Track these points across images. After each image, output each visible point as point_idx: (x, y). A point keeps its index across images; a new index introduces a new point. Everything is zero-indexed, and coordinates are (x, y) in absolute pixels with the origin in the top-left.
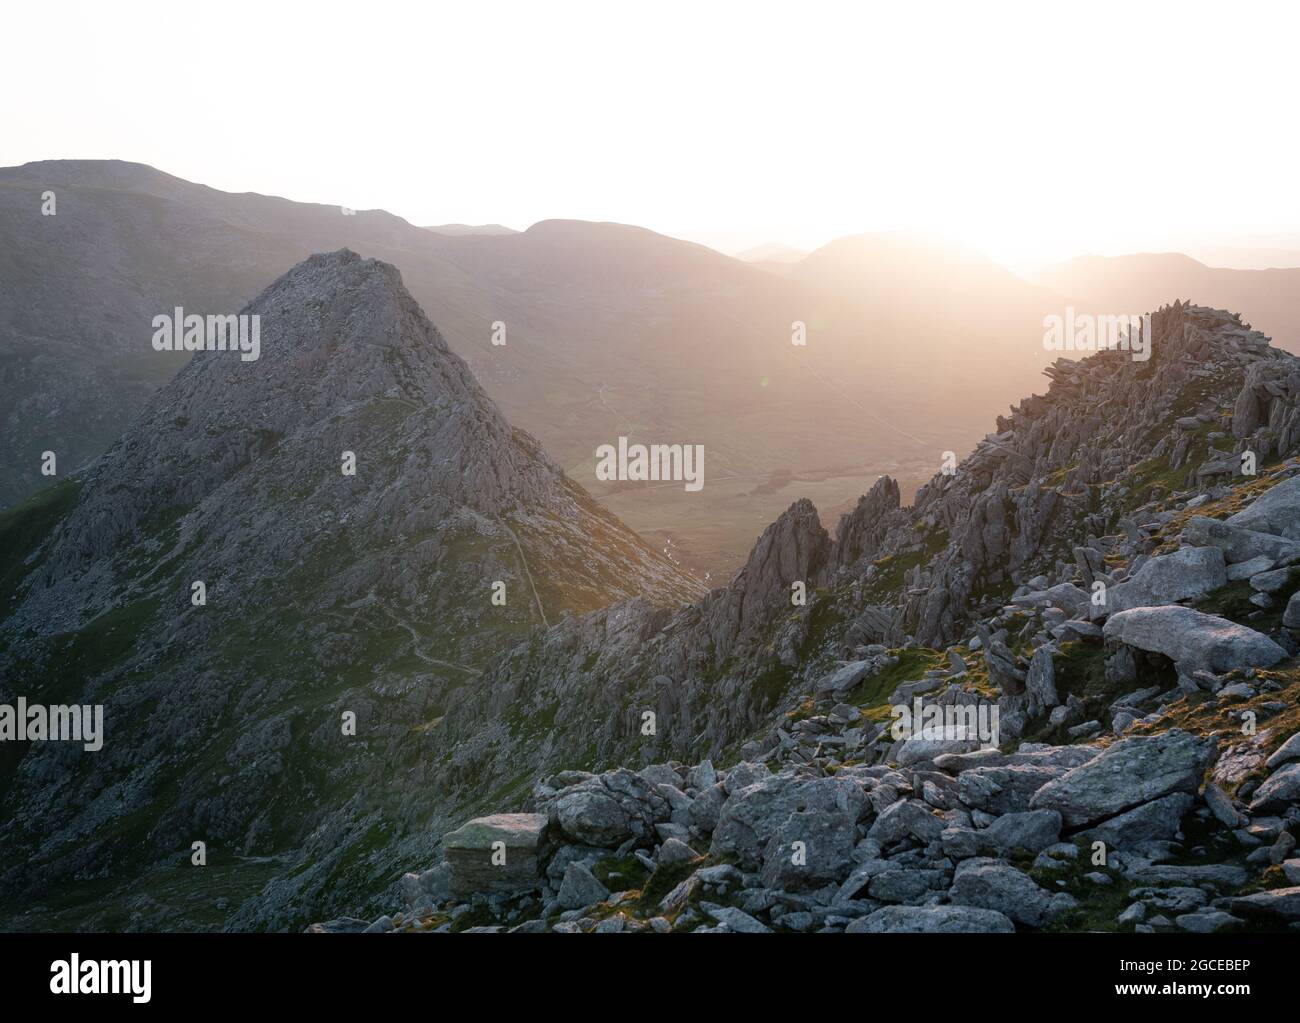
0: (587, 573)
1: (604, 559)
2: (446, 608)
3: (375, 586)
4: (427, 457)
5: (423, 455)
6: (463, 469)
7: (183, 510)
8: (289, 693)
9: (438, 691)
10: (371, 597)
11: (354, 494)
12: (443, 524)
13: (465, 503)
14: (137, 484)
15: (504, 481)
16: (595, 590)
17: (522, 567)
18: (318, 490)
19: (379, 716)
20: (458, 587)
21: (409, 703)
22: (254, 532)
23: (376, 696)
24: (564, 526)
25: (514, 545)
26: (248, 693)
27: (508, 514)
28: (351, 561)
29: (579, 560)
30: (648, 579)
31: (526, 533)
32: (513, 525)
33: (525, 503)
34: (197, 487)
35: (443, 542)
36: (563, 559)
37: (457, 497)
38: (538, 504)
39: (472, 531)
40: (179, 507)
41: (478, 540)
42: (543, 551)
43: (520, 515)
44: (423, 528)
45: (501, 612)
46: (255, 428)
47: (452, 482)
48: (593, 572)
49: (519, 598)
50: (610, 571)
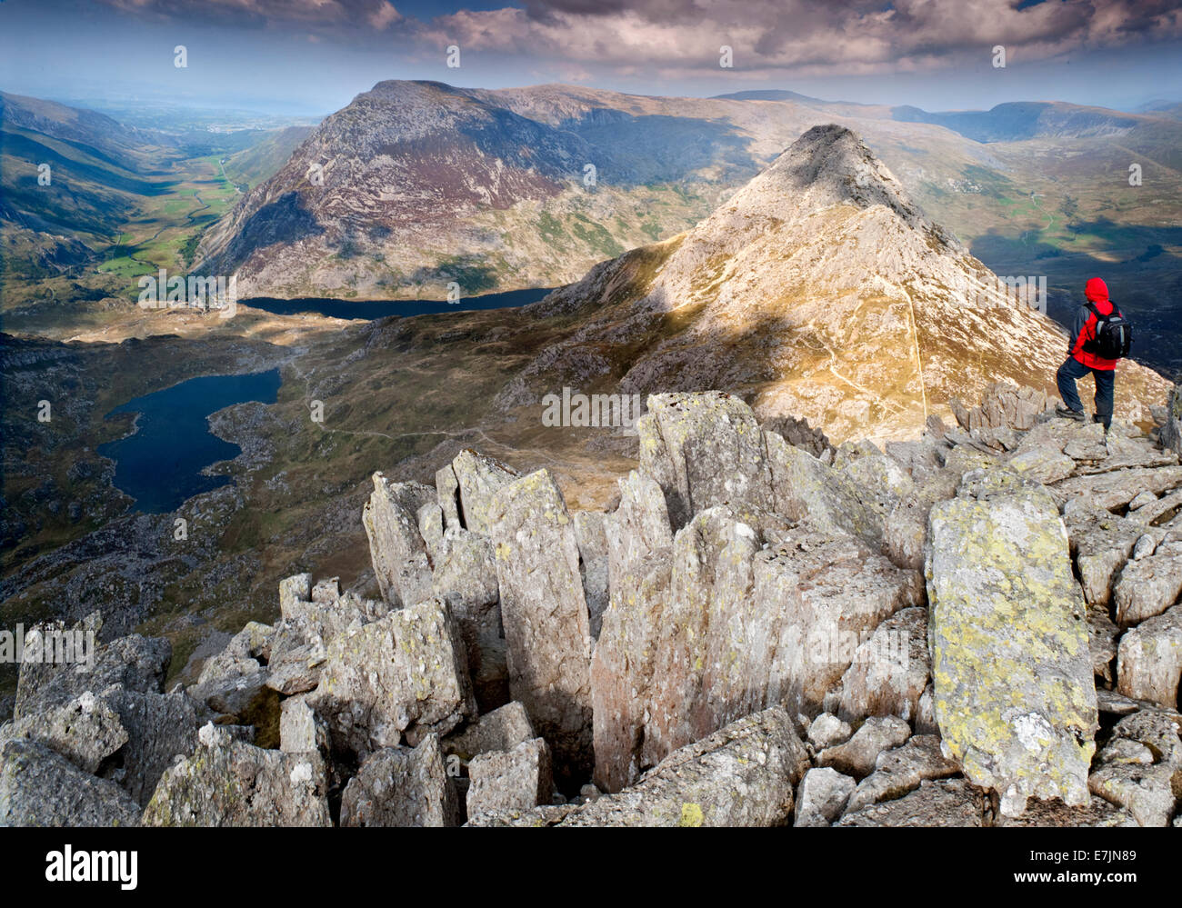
0: (961, 329)
1: (978, 319)
2: (856, 342)
3: (814, 320)
4: (856, 242)
5: (854, 241)
6: (878, 252)
7: (728, 257)
9: (835, 399)
10: (811, 326)
11: (812, 260)
12: (862, 286)
13: (878, 273)
14: (707, 240)
16: (965, 341)
17: (911, 322)
18: (794, 255)
19: (796, 408)
20: (865, 329)
21: (815, 404)
22: (756, 276)
24: (950, 294)
25: (907, 306)
26: (728, 373)
27: (908, 284)
28: (804, 301)
29: (956, 319)
30: (1013, 336)
31: (919, 297)
32: (911, 291)
33: (922, 276)
34: (736, 245)
35: (860, 298)
36: (945, 317)
37: (873, 269)
38: (933, 278)
39: (881, 293)
40: (726, 255)
41: (884, 299)
42: (930, 311)
43: (917, 284)
44: (850, 288)
45: (890, 351)
46: (769, 216)
47: (870, 260)
48: (967, 328)
49: (904, 342)
50: (981, 328)
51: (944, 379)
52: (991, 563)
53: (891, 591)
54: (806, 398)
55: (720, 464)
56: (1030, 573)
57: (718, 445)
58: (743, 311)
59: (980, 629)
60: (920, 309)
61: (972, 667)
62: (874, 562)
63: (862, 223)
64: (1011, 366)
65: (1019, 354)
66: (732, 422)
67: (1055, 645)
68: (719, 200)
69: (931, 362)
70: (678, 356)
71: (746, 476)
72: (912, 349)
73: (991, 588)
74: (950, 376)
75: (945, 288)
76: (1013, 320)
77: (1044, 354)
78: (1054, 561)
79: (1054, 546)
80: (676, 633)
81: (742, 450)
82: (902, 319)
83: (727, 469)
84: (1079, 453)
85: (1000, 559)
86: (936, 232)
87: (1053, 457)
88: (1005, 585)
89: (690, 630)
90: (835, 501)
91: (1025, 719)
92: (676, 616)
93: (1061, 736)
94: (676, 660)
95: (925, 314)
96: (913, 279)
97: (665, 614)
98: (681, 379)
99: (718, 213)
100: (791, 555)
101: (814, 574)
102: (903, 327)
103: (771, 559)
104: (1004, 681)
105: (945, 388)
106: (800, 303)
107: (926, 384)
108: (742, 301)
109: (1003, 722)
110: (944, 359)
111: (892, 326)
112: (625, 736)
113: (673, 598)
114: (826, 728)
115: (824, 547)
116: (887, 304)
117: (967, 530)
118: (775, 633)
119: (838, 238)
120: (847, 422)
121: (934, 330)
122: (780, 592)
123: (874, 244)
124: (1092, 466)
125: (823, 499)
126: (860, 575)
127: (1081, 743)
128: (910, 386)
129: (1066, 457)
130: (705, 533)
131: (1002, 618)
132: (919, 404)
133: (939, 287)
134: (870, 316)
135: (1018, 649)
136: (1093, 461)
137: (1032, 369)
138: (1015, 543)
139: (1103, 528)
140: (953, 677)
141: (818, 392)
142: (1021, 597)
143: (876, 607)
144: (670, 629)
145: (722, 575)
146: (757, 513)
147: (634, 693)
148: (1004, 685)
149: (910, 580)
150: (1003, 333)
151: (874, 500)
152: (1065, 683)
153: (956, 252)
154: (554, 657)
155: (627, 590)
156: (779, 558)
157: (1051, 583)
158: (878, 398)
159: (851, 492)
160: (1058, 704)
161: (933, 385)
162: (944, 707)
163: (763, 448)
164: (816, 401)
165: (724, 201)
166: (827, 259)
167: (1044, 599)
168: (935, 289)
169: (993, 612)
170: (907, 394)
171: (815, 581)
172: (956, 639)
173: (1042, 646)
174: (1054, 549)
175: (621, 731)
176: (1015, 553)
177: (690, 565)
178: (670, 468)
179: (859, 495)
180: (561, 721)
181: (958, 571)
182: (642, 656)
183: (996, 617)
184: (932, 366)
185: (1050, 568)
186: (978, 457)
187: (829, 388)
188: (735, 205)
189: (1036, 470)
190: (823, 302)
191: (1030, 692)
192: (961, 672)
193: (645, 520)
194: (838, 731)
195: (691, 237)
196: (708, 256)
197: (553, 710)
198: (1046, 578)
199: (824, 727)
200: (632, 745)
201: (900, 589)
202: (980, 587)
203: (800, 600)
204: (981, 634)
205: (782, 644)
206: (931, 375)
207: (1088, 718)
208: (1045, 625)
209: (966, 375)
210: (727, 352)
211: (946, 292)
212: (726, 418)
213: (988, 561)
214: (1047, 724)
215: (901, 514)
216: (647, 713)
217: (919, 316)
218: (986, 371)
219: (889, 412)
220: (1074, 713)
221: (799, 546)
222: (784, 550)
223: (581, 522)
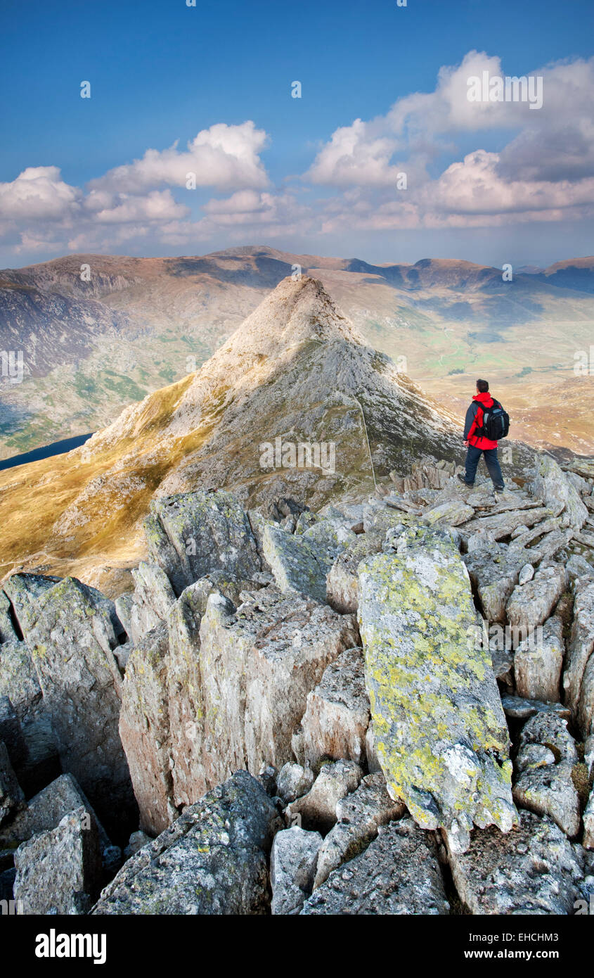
0: (398, 424)
1: (409, 418)
3: (294, 427)
4: (321, 368)
5: (319, 367)
8: (251, 474)
9: (313, 481)
10: (292, 432)
11: (290, 384)
12: (327, 400)
13: (338, 389)
14: (211, 377)
15: (357, 379)
16: (400, 433)
17: (362, 422)
18: (277, 381)
19: (285, 490)
20: (331, 429)
21: (299, 485)
22: (250, 400)
23: (285, 480)
24: (389, 401)
25: (359, 411)
27: (360, 395)
28: (285, 415)
29: (394, 418)
30: (433, 428)
31: (367, 405)
32: (361, 400)
33: (369, 389)
34: (233, 378)
35: (325, 408)
36: (386, 417)
37: (334, 387)
38: (377, 390)
39: (340, 403)
40: (226, 387)
41: (343, 407)
42: (375, 414)
43: (366, 395)
44: (318, 401)
45: (348, 443)
46: (256, 353)
47: (332, 380)
48: (401, 424)
49: (358, 437)
50: (411, 423)
51: (387, 459)
52: (409, 606)
53: (333, 636)
54: (292, 482)
55: (215, 543)
56: (441, 610)
57: (211, 528)
58: (241, 427)
59: (404, 669)
60: (368, 413)
61: (402, 706)
62: (320, 612)
63: (325, 353)
64: (432, 447)
65: (437, 439)
66: (221, 510)
67: (467, 674)
68: (218, 344)
69: (378, 448)
70: (196, 466)
71: (236, 548)
72: (364, 441)
73: (411, 628)
74: (390, 457)
75: (385, 397)
76: (432, 417)
77: (454, 439)
78: (460, 598)
79: (458, 586)
80: (180, 689)
81: (231, 529)
82: (356, 420)
83: (220, 545)
84: (477, 503)
85: (416, 602)
86: (378, 357)
87: (459, 507)
88: (422, 624)
89: (190, 686)
90: (292, 562)
91: (451, 752)
92: (178, 675)
93: (484, 761)
94: (184, 712)
95: (372, 416)
96: (363, 392)
97: (169, 676)
98: (200, 483)
99: (217, 354)
100: (249, 618)
101: (269, 631)
102: (357, 426)
103: (232, 624)
104: (429, 716)
105: (387, 465)
106: (282, 416)
107: (374, 463)
108: (240, 419)
109: (434, 757)
110: (386, 446)
111: (350, 426)
112: (158, 783)
113: (173, 662)
114: (292, 777)
115: (278, 605)
116: (345, 411)
117: (388, 580)
118: (243, 688)
119: (308, 365)
120: (321, 495)
121: (378, 426)
122: (242, 652)
123: (334, 368)
124: (486, 511)
125: (283, 562)
126: (307, 626)
127: (500, 763)
128: (364, 466)
129: (468, 507)
130: (192, 604)
131: (422, 656)
132: (370, 478)
133: (381, 397)
134: (334, 420)
135: (437, 682)
136: (486, 507)
137: (446, 448)
138: (427, 587)
139: (495, 562)
140: (387, 718)
141: (300, 477)
142: (435, 634)
143: (323, 652)
144: (175, 687)
145: (205, 638)
146: (234, 580)
147: (157, 745)
148: (429, 720)
149: (349, 624)
150: (426, 426)
151: (325, 555)
152: (478, 708)
153: (392, 371)
154: (98, 724)
155: (137, 662)
156: (239, 622)
157: (458, 618)
158: (343, 477)
159: (307, 552)
160: (476, 729)
161: (379, 464)
162: (383, 749)
163: (248, 525)
164: (300, 483)
165: (222, 344)
166: (300, 382)
167: (453, 632)
168: (378, 398)
169: (415, 651)
170: (362, 471)
171: (270, 638)
172: (386, 681)
173: (456, 676)
174: (459, 588)
175: (154, 779)
176: (428, 595)
177: (181, 633)
178: (173, 553)
179: (314, 553)
180: (113, 774)
181: (382, 618)
182: (158, 714)
183: (416, 655)
184: (378, 451)
185: (457, 604)
186: (399, 515)
187: (307, 473)
188: (230, 346)
189: (448, 517)
190: (299, 413)
191: (452, 722)
192: (393, 711)
193: (155, 598)
194: (302, 778)
195: (199, 376)
196: (213, 389)
197: (104, 767)
198: (454, 613)
199: (290, 776)
200: (165, 789)
201: (341, 633)
202: (401, 629)
203: (258, 657)
204: (406, 671)
205: (250, 697)
206: (377, 457)
207: (501, 738)
208: (457, 656)
209: (401, 455)
210: (233, 458)
211: (386, 400)
212: (215, 507)
213: (407, 605)
214: (471, 753)
215: (339, 568)
216: (171, 760)
217: (368, 418)
218: (415, 451)
219: (350, 485)
220: (490, 736)
221: (257, 608)
222: (244, 614)
223: (121, 605)
